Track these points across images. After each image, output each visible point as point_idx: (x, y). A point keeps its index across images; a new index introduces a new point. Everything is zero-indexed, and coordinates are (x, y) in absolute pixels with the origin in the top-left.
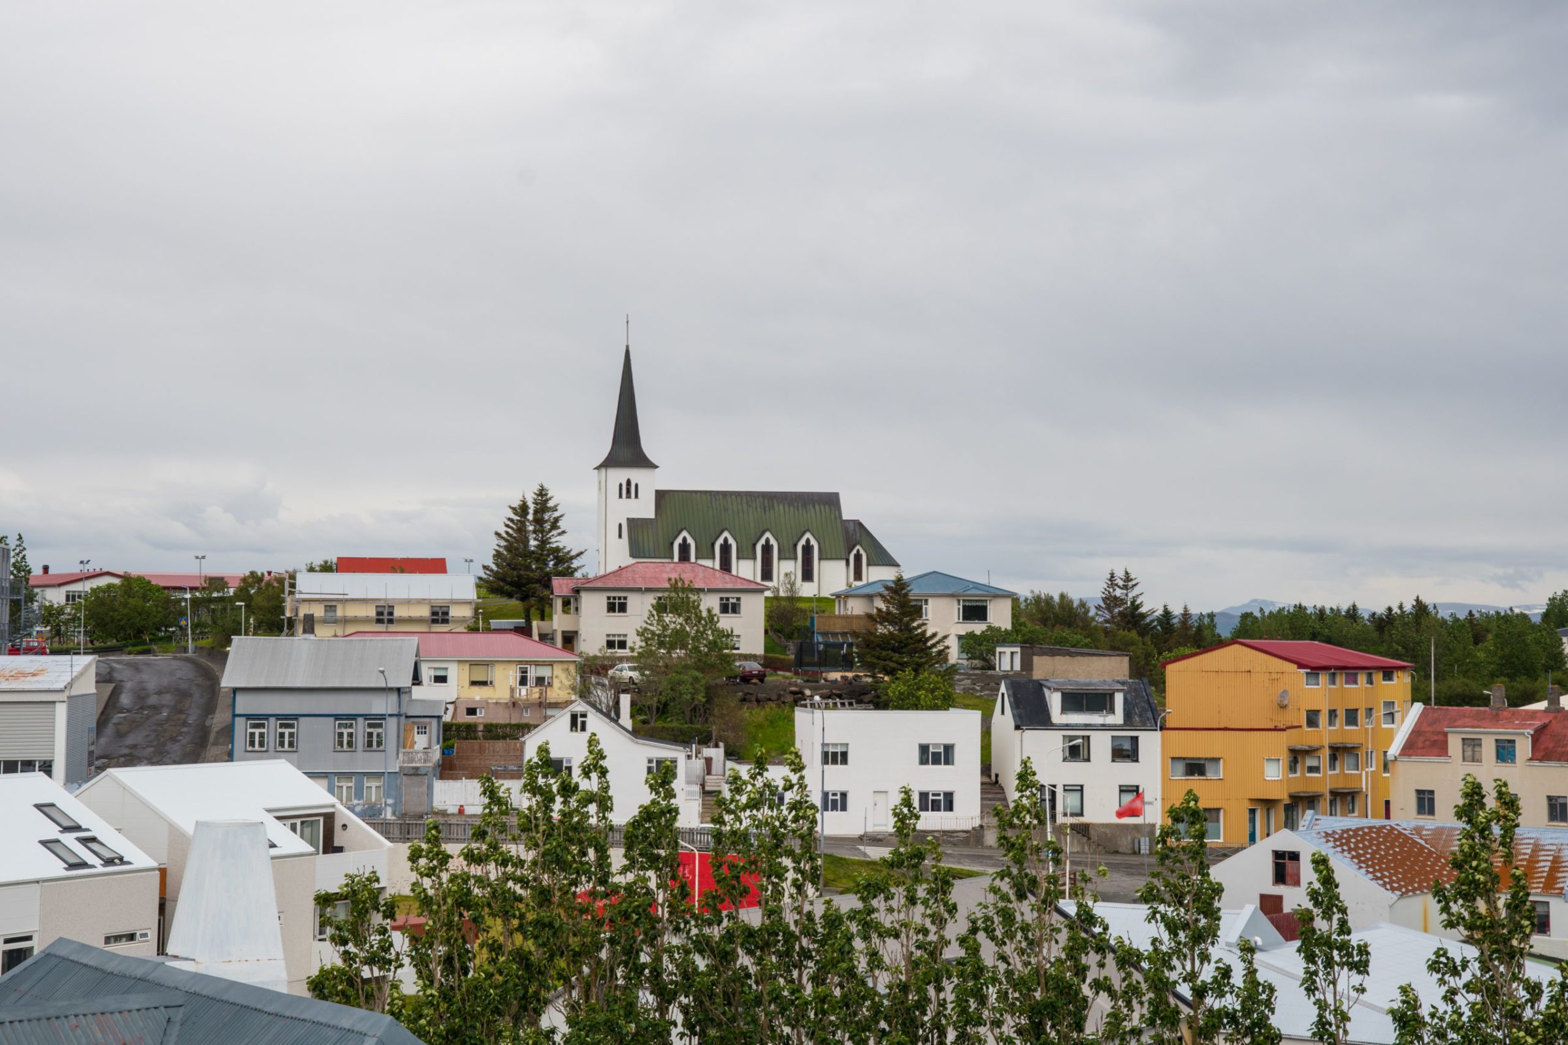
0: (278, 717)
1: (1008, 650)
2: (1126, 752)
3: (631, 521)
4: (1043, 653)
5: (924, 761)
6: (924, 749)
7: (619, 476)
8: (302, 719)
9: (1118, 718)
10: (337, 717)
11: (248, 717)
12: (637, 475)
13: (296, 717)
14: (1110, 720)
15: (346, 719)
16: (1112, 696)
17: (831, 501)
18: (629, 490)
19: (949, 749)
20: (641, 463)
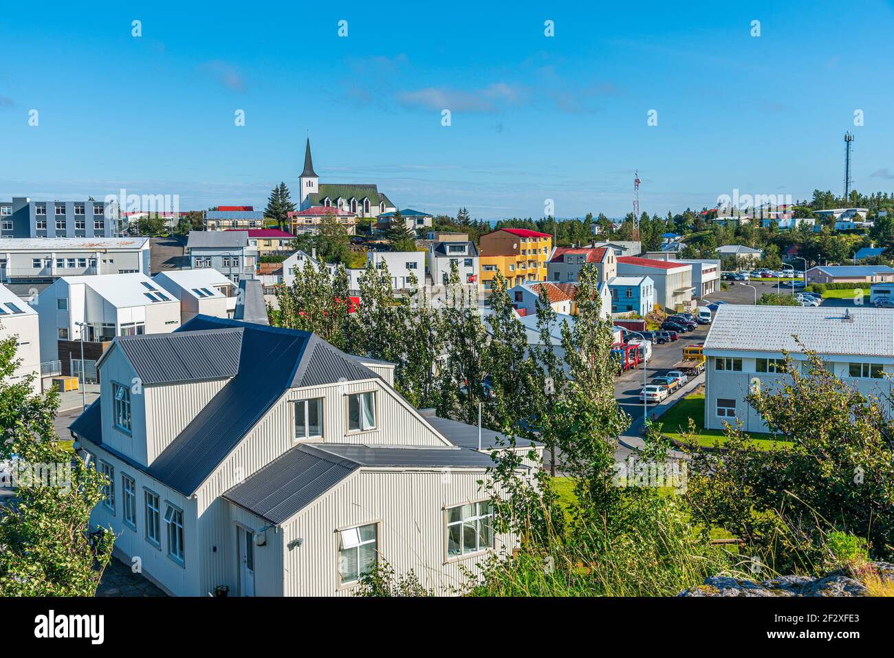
0: (206, 256)
1: (431, 233)
2: (469, 264)
3: (309, 194)
6: (407, 264)
7: (306, 179)
8: (213, 258)
9: (466, 253)
10: (223, 256)
11: (195, 256)
12: (312, 179)
13: (211, 256)
14: (464, 254)
15: (226, 257)
16: (465, 246)
17: (374, 187)
18: (310, 184)
19: (415, 264)
20: (314, 175)
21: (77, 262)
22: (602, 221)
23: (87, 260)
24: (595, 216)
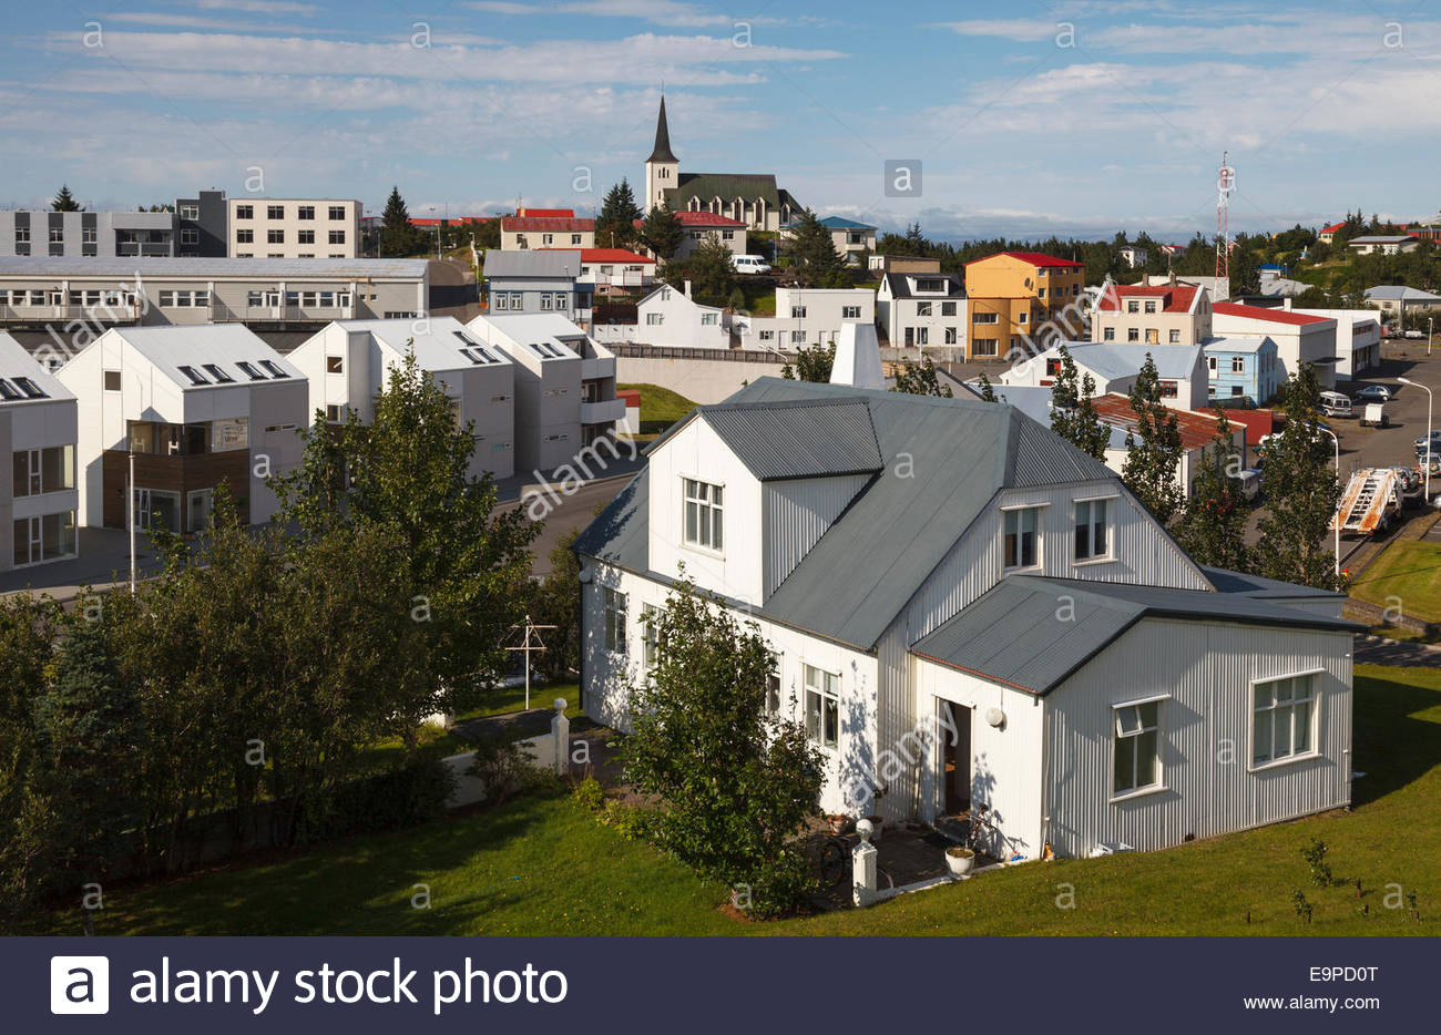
0: (513, 292)
1: (877, 258)
2: (949, 310)
3: (665, 190)
4: (896, 260)
5: (845, 315)
6: (845, 309)
7: (659, 166)
8: (525, 294)
9: (946, 293)
10: (542, 292)
11: (497, 292)
12: (668, 166)
13: (522, 292)
14: (941, 294)
15: (546, 293)
16: (943, 282)
17: (771, 179)
18: (664, 174)
19: (858, 309)
20: (673, 160)
21: (318, 297)
22: (1144, 244)
23: (335, 296)
24: (1132, 237)
